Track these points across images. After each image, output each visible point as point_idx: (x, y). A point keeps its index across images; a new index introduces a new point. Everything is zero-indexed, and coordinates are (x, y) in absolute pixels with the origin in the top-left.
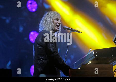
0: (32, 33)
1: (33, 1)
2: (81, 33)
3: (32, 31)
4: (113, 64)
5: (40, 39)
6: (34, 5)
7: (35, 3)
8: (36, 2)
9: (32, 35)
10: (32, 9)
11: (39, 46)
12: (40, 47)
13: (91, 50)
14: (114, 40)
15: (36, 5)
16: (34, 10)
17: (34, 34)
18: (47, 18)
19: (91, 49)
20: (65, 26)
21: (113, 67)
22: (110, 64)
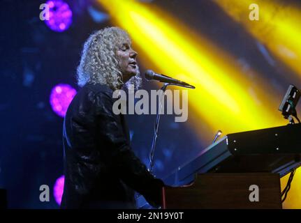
0: (58, 90)
1: (59, 3)
2: (193, 87)
3: (57, 84)
4: (281, 173)
5: (81, 107)
6: (63, 12)
7: (65, 7)
8: (69, 4)
9: (58, 96)
10: (57, 24)
11: (77, 126)
12: (81, 131)
13: (219, 134)
14: (281, 108)
15: (68, 14)
16: (62, 27)
17: (63, 93)
18: (98, 51)
19: (220, 131)
20: (150, 71)
21: (281, 179)
22: (273, 172)
